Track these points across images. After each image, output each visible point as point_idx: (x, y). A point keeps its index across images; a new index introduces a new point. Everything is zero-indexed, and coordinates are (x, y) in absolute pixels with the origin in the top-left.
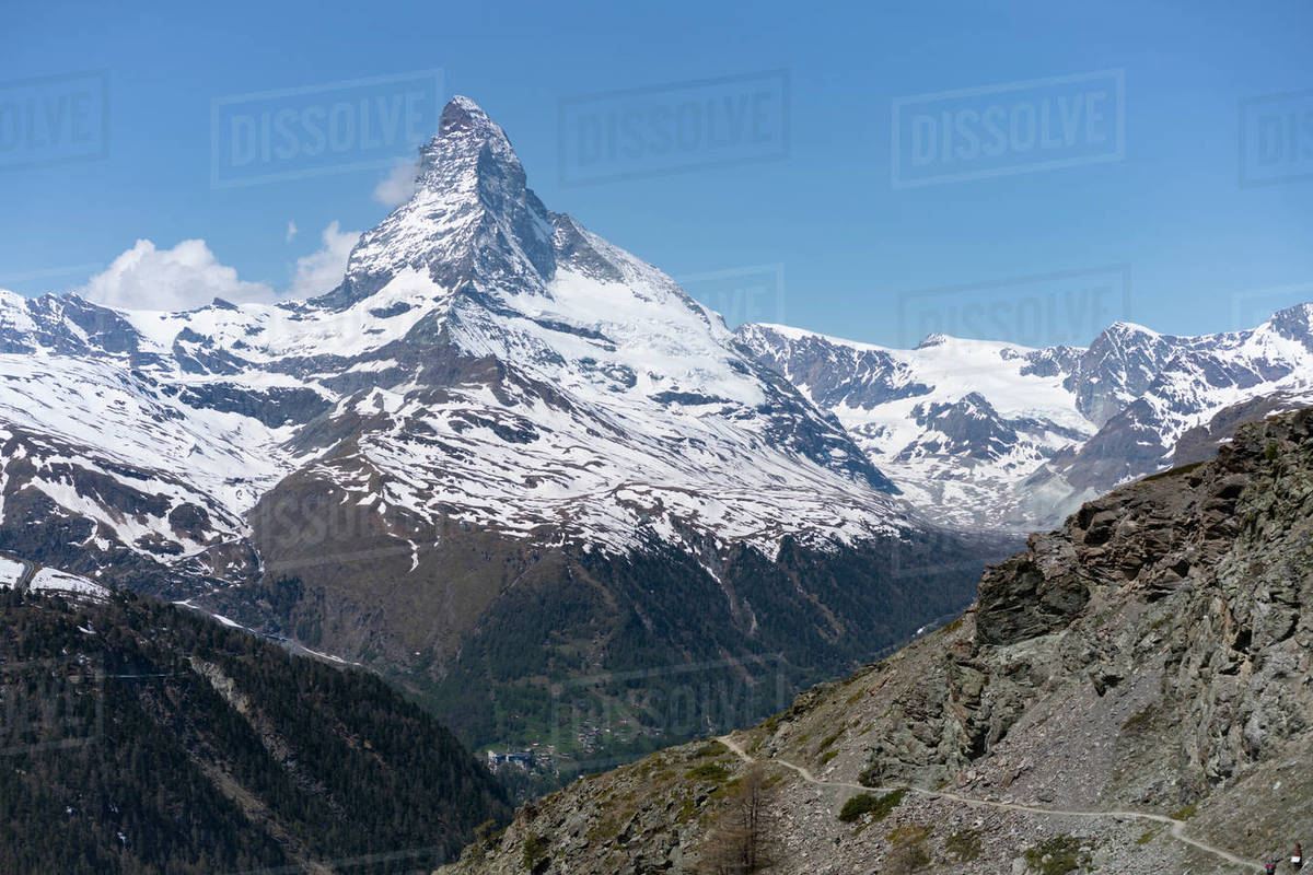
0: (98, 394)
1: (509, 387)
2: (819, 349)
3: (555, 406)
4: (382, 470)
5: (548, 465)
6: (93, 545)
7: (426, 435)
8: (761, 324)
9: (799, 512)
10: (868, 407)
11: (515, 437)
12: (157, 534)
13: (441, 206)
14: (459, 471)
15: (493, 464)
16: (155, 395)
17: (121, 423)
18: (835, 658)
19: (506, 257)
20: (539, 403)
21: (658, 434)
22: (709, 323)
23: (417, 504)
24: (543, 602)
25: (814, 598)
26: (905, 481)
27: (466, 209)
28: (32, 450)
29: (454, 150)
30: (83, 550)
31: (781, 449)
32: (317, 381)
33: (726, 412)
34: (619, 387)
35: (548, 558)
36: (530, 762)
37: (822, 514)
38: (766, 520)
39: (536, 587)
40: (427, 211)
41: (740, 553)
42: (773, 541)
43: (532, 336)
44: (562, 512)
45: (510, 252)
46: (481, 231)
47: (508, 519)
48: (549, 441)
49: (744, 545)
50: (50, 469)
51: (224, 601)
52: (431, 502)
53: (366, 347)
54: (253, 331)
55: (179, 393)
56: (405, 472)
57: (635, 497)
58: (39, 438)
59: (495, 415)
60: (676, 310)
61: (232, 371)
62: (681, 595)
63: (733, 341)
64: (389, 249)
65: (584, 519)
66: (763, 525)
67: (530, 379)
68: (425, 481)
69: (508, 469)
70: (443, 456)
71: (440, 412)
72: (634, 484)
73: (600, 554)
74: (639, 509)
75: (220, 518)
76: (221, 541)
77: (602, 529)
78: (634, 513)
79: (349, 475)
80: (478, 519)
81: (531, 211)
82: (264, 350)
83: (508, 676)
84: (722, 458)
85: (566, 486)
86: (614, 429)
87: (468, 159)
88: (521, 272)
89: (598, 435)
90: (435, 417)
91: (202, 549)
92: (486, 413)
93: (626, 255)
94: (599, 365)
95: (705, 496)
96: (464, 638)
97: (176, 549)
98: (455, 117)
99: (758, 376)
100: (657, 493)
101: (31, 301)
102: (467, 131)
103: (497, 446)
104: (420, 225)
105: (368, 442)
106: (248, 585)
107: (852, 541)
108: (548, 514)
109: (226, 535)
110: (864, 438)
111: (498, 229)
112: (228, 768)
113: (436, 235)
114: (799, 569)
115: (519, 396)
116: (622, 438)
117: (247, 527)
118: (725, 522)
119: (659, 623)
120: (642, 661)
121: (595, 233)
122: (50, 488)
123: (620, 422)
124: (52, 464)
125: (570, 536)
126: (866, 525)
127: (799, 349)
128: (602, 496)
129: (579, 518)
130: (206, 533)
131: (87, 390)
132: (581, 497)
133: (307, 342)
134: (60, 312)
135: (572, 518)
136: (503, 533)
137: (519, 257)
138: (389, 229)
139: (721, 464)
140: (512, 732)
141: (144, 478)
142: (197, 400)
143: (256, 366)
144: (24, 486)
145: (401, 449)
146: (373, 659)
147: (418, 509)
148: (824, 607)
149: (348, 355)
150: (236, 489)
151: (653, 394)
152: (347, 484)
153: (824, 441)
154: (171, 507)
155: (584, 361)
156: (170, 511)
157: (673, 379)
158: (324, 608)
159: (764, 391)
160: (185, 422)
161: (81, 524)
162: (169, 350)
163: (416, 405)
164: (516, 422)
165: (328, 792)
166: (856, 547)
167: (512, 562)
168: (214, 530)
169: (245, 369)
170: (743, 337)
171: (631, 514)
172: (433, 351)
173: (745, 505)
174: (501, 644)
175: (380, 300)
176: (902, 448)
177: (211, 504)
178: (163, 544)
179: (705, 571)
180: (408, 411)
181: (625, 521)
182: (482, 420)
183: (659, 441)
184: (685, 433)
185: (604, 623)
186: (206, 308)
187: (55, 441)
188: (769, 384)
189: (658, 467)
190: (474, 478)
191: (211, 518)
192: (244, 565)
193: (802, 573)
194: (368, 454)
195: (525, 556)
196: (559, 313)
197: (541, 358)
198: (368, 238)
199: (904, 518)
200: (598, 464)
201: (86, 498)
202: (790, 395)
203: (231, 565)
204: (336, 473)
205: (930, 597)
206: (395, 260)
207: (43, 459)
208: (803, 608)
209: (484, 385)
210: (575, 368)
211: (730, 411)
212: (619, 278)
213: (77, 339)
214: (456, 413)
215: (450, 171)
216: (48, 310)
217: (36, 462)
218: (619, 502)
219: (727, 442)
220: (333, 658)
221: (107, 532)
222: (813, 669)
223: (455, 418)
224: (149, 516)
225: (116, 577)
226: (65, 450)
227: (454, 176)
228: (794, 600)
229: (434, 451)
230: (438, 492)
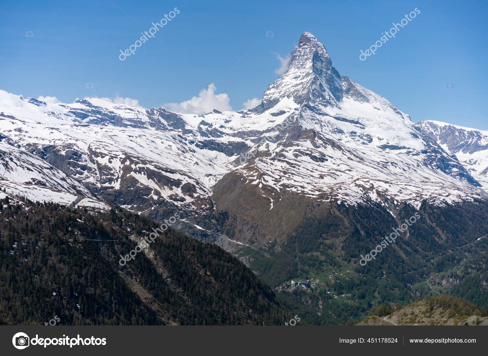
0: (162, 143)
1: (317, 141)
2: (452, 130)
3: (335, 148)
4: (262, 171)
5: (329, 170)
6: (152, 198)
7: (282, 159)
8: (428, 121)
9: (430, 190)
10: (471, 153)
11: (318, 160)
12: (176, 194)
13: (298, 74)
14: (293, 172)
15: (307, 169)
16: (186, 144)
17: (169, 153)
18: (441, 249)
19: (323, 93)
20: (329, 147)
21: (378, 160)
22: (404, 118)
23: (274, 184)
24: (320, 223)
25: (434, 225)
26: (484, 181)
27: (308, 74)
28: (132, 162)
29: (304, 53)
30: (148, 199)
31: (430, 167)
32: (250, 140)
33: (408, 153)
34: (365, 143)
35: (323, 206)
36: (308, 286)
37: (440, 192)
38: (416, 193)
39: (317, 217)
40: (293, 75)
41: (404, 206)
42: (418, 201)
43: (331, 123)
44: (332, 189)
45: (324, 91)
46: (313, 83)
47: (309, 190)
48: (332, 162)
49: (406, 203)
50: (138, 169)
51: (198, 220)
52: (280, 183)
53: (268, 127)
54: (227, 122)
55: (195, 143)
56: (271, 172)
57: (363, 183)
58: (135, 157)
59: (311, 151)
60: (390, 113)
61: (219, 136)
62: (377, 222)
63: (413, 125)
64: (279, 90)
65: (340, 191)
66: (414, 195)
67: (326, 138)
68: (279, 175)
69: (313, 172)
70: (288, 166)
71: (290, 150)
72: (363, 178)
73: (344, 205)
74: (364, 188)
75: (200, 189)
76: (200, 197)
77: (347, 195)
78: (362, 189)
79: (250, 173)
80: (298, 190)
81: (334, 76)
82: (231, 129)
83: (304, 252)
84: (404, 170)
85: (335, 179)
86: (359, 158)
87: (309, 56)
88: (329, 99)
89: (352, 160)
90: (288, 152)
91: (193, 200)
92: (308, 150)
93: (371, 92)
94: (358, 134)
95: (392, 183)
96: (288, 236)
97: (183, 200)
98: (305, 40)
99: (423, 139)
100: (371, 182)
101: (148, 111)
102: (309, 45)
103: (309, 163)
104: (290, 81)
105: (259, 161)
106: (209, 214)
107: (452, 202)
108: (325, 189)
109: (202, 195)
110: (468, 165)
111: (320, 82)
112: (138, 280)
113: (296, 84)
114: (428, 213)
115: (322, 144)
116: (362, 161)
117: (211, 192)
118: (399, 194)
119: (367, 233)
120: (358, 247)
121: (359, 84)
122: (137, 176)
123: (362, 155)
124: (139, 167)
125: (333, 197)
126: (460, 196)
127: (443, 130)
128: (349, 183)
129: (338, 191)
130: (194, 194)
131: (158, 141)
132: (341, 183)
133: (247, 125)
134: (158, 115)
135: (335, 191)
136: (306, 196)
137: (328, 93)
138: (278, 83)
139: (404, 172)
140: (304, 274)
141: (173, 173)
142: (202, 146)
143: (228, 134)
144: (128, 175)
145: (272, 164)
146: (254, 243)
147: (274, 186)
148: (438, 228)
149: (261, 130)
150: (209, 178)
151: (379, 145)
152: (248, 176)
153: (449, 165)
154: (182, 184)
155: (352, 133)
156: (182, 185)
157: (387, 140)
158: (236, 223)
159: (424, 145)
160: (195, 154)
161: (148, 190)
162: (196, 129)
163: (281, 147)
164: (319, 154)
165: (184, 292)
166: (453, 205)
167: (309, 207)
168: (198, 193)
169: (224, 135)
170: (421, 126)
171: (361, 190)
172: (292, 128)
173: (407, 187)
174: (303, 239)
175: (274, 110)
176: (484, 169)
177: (198, 183)
178: (178, 198)
179: (389, 213)
180: (278, 150)
181: (358, 193)
182: (306, 153)
183: (378, 163)
184: (389, 160)
185: (344, 232)
186: (210, 113)
187: (140, 159)
188: (427, 142)
189: (376, 172)
190: (299, 174)
191: (197, 189)
192: (208, 206)
193: (430, 214)
194: (258, 165)
195: (314, 205)
196: (343, 114)
197: (335, 131)
198: (271, 86)
199: (479, 195)
200: (350, 170)
201: (150, 180)
202: (436, 147)
203: (203, 206)
204: (246, 172)
205: (484, 225)
206: (281, 95)
207: (135, 165)
208: (429, 228)
209: (308, 140)
210: (348, 135)
211: (410, 152)
212: (368, 101)
213: (163, 125)
214: (296, 151)
215: (302, 61)
216: (153, 114)
217: (133, 166)
218: (356, 185)
219: (407, 164)
220: (239, 243)
221: (157, 193)
222: (431, 253)
223: (295, 153)
224: (174, 187)
225: (159, 210)
226: (144, 162)
227: (304, 62)
228: (426, 225)
229: (284, 164)
230: (283, 180)
